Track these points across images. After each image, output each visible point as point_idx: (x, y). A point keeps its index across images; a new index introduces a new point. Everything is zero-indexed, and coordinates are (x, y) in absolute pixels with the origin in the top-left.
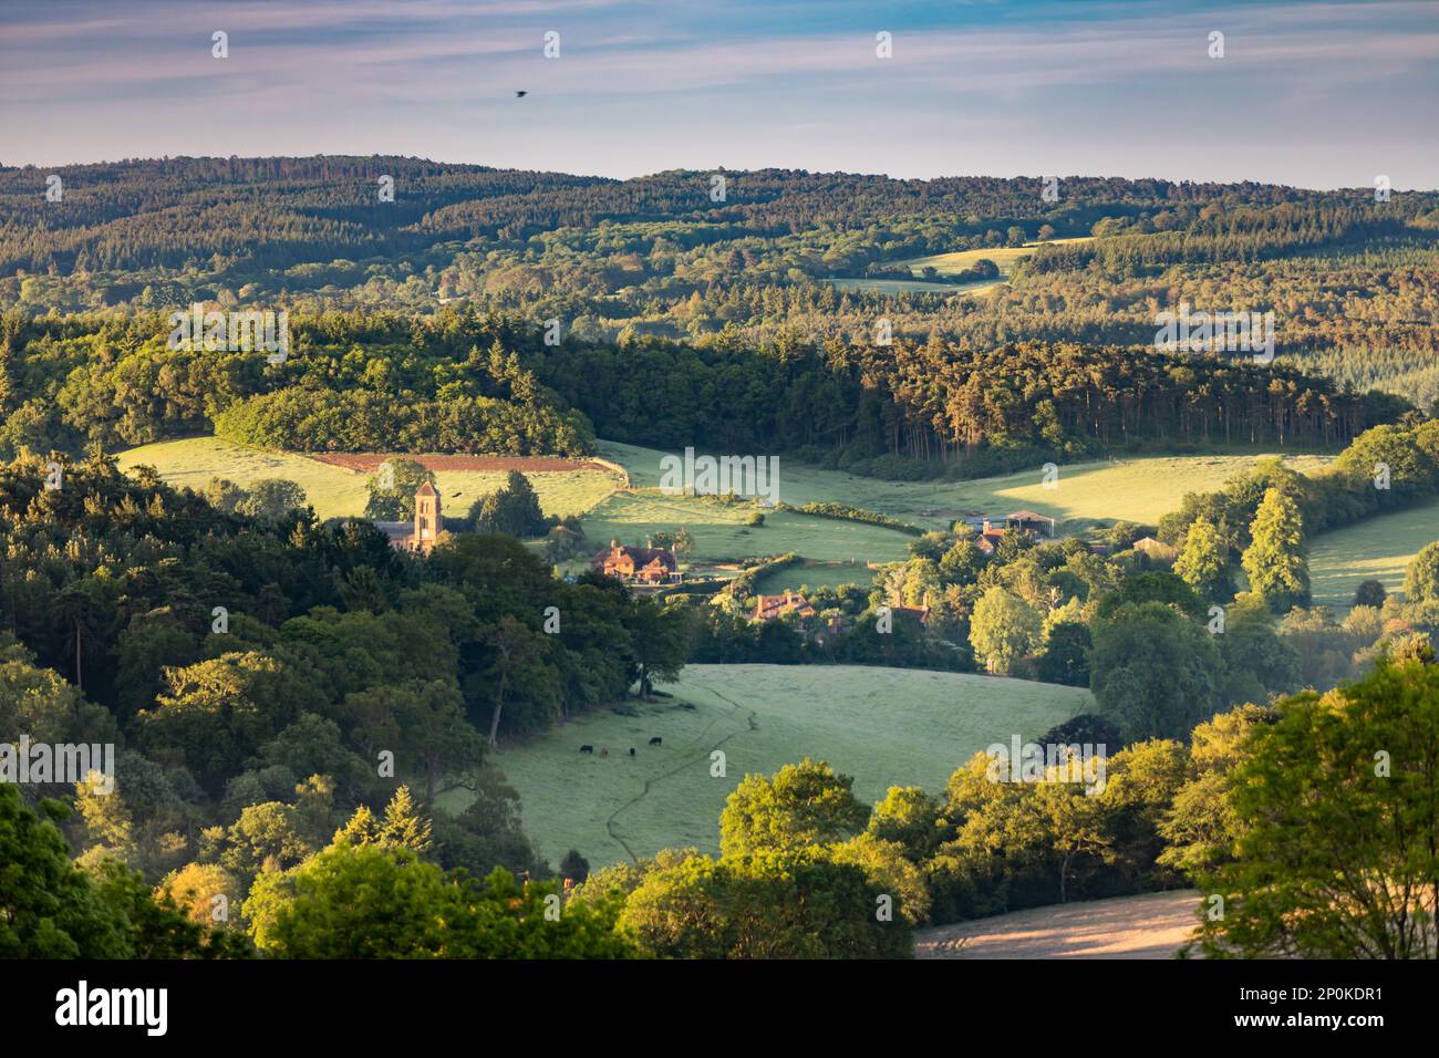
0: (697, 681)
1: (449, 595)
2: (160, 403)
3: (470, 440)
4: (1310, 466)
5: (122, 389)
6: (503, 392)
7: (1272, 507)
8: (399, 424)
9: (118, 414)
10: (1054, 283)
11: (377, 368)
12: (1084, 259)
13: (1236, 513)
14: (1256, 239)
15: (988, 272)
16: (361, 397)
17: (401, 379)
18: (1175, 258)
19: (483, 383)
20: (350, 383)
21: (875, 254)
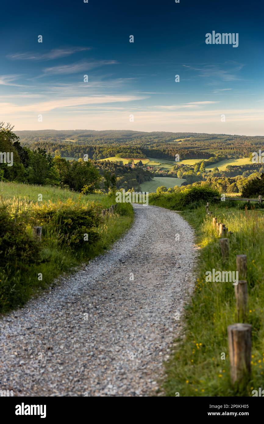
0: (155, 178)
1: (136, 172)
2: (111, 154)
3: (136, 157)
4: (206, 160)
5: (108, 153)
6: (139, 153)
7: (202, 164)
8: (131, 156)
9: (108, 155)
10: (186, 143)
11: (129, 151)
12: (189, 140)
13: (199, 164)
14: (204, 139)
15: (181, 141)
16: (128, 154)
17: (131, 152)
18: (197, 140)
19: (138, 153)
20: (127, 152)
21: (171, 140)
